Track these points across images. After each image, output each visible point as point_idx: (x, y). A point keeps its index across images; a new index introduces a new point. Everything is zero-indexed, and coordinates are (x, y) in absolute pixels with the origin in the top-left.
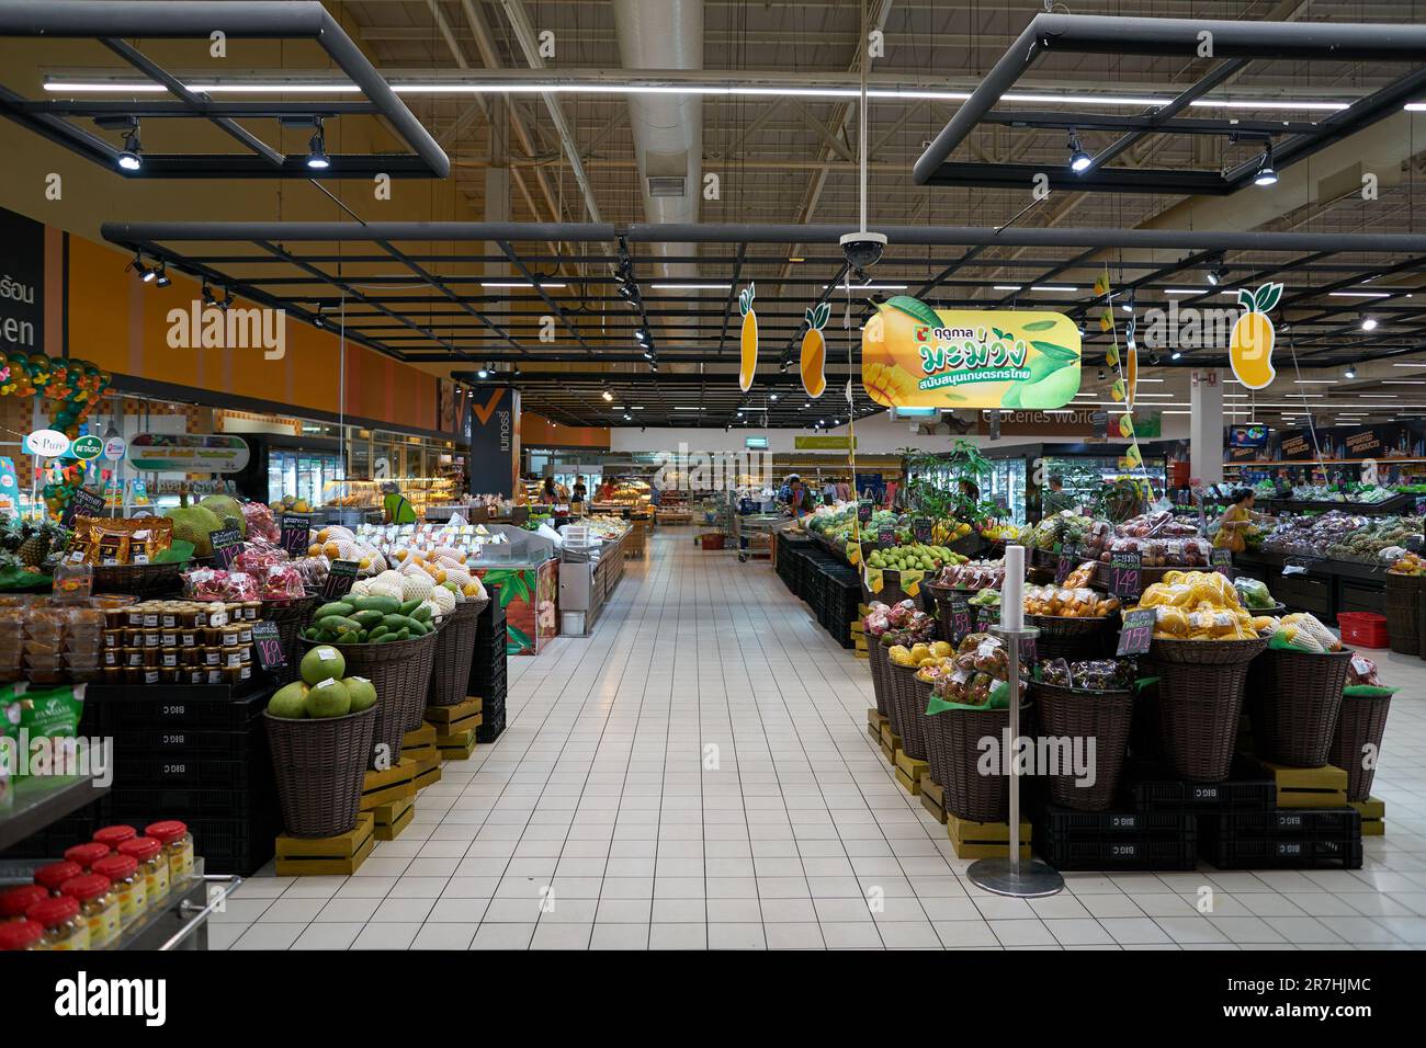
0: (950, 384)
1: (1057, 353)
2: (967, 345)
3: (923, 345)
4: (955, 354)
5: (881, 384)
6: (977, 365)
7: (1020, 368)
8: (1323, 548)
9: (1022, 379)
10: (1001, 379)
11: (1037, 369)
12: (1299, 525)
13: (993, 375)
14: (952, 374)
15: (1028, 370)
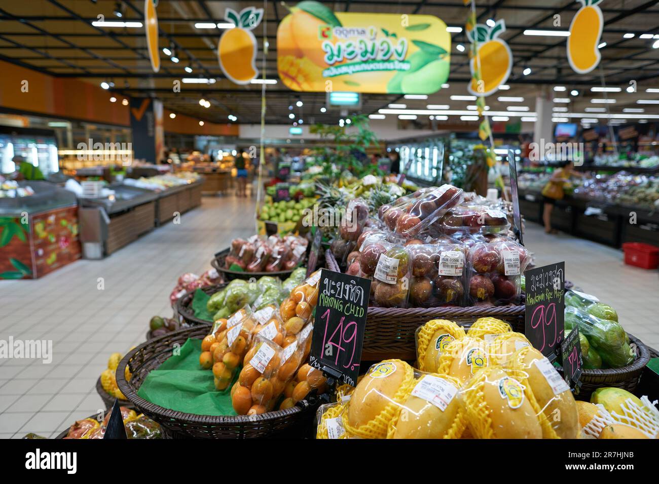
0: (347, 73)
1: (431, 50)
2: (361, 42)
3: (326, 41)
4: (350, 49)
5: (293, 71)
6: (369, 58)
7: (403, 61)
8: (614, 198)
9: (404, 70)
10: (387, 70)
11: (415, 62)
12: (598, 181)
13: (381, 66)
14: (348, 65)
15: (408, 62)
